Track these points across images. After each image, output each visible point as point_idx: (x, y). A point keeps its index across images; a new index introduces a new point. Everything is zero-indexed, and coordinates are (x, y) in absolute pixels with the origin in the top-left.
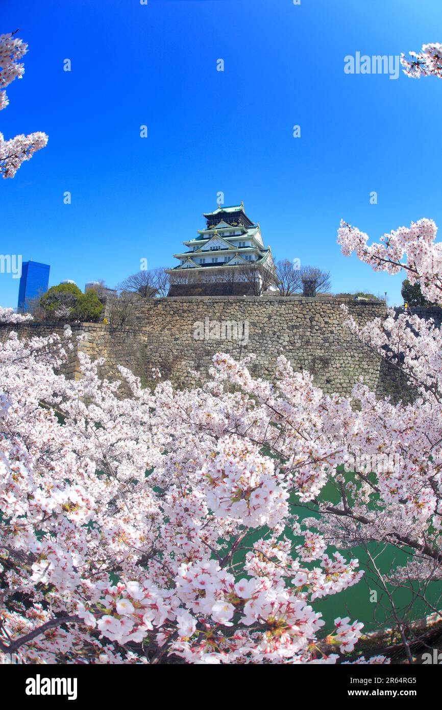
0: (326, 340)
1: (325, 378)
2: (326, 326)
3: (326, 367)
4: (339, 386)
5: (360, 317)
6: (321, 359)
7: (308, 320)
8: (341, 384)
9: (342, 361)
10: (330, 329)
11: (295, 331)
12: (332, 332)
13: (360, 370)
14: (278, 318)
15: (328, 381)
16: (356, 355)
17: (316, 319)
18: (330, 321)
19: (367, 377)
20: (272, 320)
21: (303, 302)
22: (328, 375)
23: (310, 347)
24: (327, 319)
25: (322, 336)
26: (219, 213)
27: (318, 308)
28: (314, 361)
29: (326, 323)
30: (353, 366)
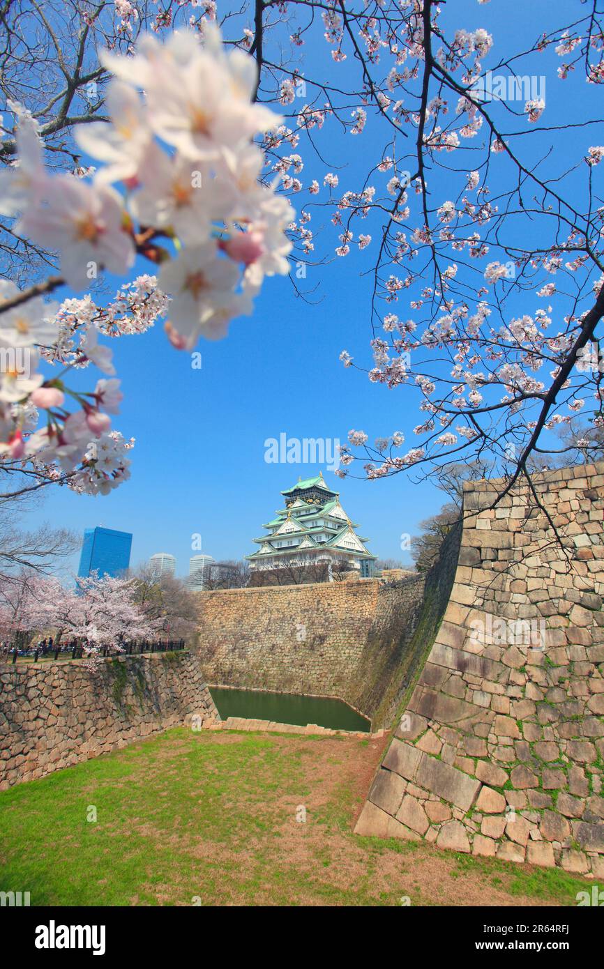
0: (326, 620)
1: (319, 653)
2: (329, 607)
3: (322, 644)
4: (328, 659)
5: (355, 597)
6: (320, 637)
7: (316, 603)
8: (330, 658)
9: (335, 638)
10: (331, 610)
11: (306, 614)
12: (332, 613)
13: (347, 645)
14: (295, 603)
15: (322, 655)
16: (347, 631)
17: (322, 602)
18: (332, 603)
19: (352, 651)
20: (290, 606)
21: (313, 588)
22: (322, 650)
23: (314, 627)
24: (329, 601)
25: (324, 617)
26: (295, 490)
27: (324, 592)
28: (314, 639)
29: (329, 605)
30: (342, 641)
